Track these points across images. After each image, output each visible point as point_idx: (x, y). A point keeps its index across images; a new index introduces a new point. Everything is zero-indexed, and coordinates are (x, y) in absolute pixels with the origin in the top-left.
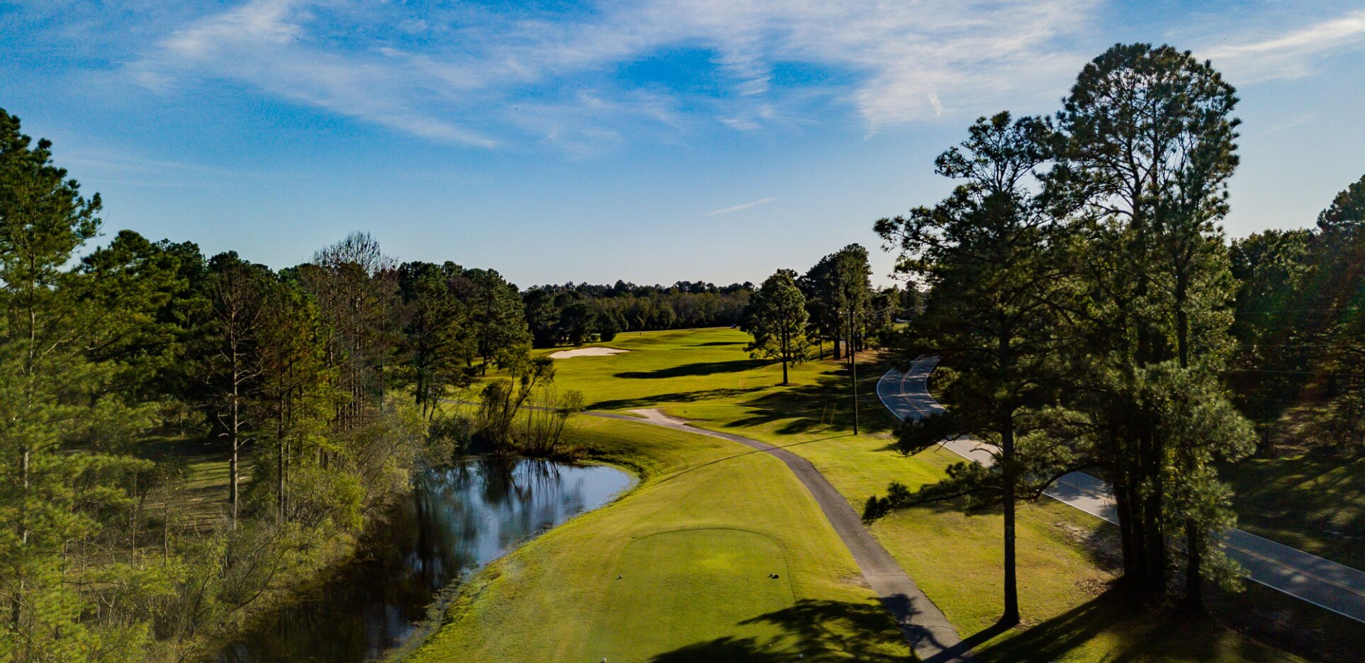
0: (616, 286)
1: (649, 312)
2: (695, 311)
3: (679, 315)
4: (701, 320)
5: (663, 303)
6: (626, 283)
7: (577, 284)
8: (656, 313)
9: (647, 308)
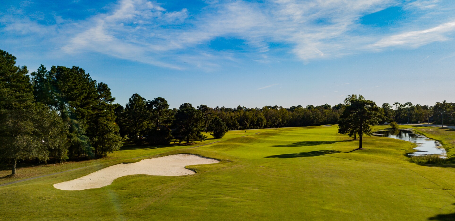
0: (237, 108)
1: (251, 118)
2: (276, 118)
3: (268, 121)
4: (280, 123)
5: (259, 114)
6: (242, 107)
7: (220, 107)
8: (255, 119)
9: (250, 117)
